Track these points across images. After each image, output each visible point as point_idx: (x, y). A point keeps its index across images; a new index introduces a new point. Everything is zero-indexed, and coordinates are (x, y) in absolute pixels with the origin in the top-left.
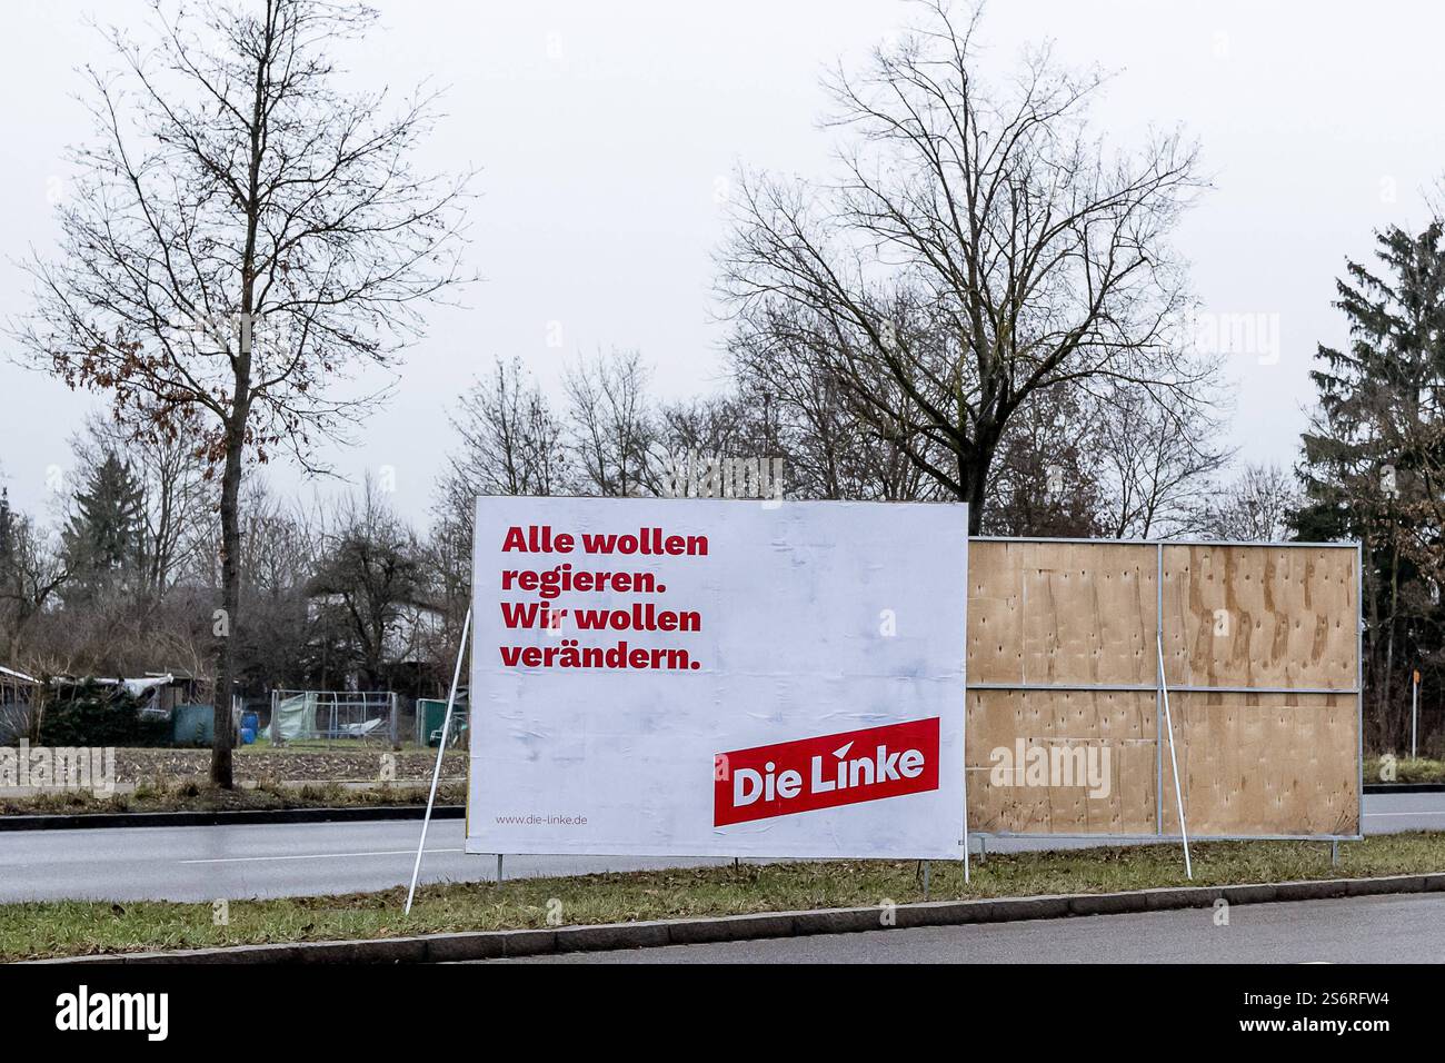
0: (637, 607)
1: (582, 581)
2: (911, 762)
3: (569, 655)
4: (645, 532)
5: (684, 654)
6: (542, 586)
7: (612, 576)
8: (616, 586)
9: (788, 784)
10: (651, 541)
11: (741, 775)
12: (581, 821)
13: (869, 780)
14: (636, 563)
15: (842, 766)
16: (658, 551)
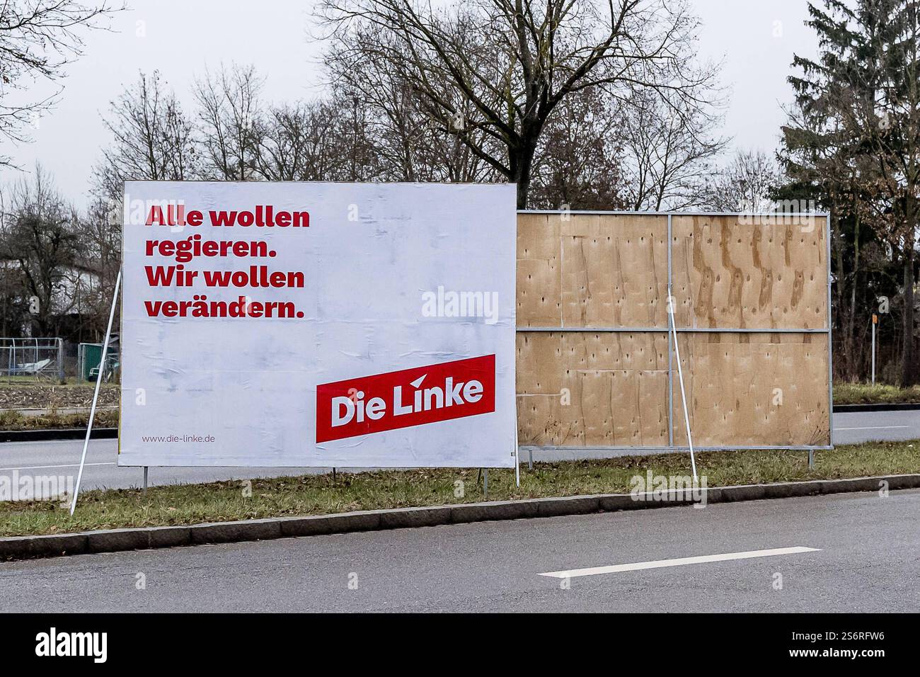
0: (253, 269)
1: (209, 249)
2: (473, 390)
3: (200, 307)
4: (259, 209)
5: (291, 306)
6: (178, 253)
7: (233, 244)
8: (236, 252)
9: (375, 408)
10: (264, 216)
11: (336, 402)
12: (211, 439)
13: (439, 405)
14: (252, 234)
15: (418, 394)
16: (270, 224)
